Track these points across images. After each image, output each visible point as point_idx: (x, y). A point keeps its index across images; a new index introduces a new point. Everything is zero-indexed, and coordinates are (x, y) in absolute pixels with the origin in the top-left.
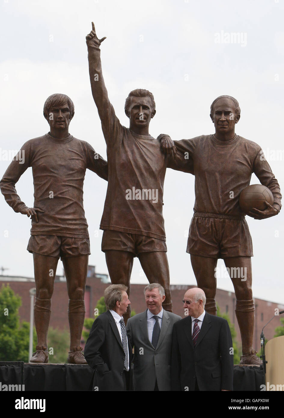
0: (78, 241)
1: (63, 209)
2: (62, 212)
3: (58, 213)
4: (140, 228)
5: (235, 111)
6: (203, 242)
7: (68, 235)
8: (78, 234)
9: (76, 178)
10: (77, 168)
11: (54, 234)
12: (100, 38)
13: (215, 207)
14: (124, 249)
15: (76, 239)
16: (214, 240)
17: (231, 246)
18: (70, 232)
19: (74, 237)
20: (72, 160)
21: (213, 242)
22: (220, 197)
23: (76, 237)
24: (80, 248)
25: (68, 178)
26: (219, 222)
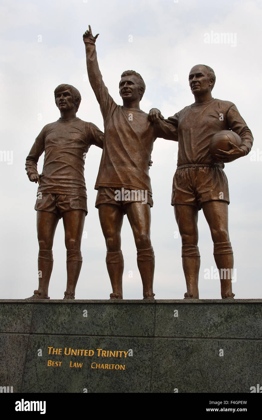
0: (71, 197)
1: (57, 171)
2: (57, 173)
3: (53, 175)
4: (121, 182)
5: (208, 74)
6: (179, 191)
7: (60, 193)
8: (70, 192)
9: (73, 147)
10: (75, 139)
11: (49, 192)
12: (94, 36)
13: (188, 157)
14: (108, 201)
15: (68, 196)
16: (189, 187)
17: (204, 191)
18: (62, 190)
19: (66, 194)
20: (72, 133)
21: (189, 190)
22: (193, 148)
23: (68, 194)
24: (71, 203)
25: (65, 146)
26: (193, 170)
